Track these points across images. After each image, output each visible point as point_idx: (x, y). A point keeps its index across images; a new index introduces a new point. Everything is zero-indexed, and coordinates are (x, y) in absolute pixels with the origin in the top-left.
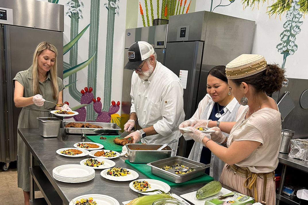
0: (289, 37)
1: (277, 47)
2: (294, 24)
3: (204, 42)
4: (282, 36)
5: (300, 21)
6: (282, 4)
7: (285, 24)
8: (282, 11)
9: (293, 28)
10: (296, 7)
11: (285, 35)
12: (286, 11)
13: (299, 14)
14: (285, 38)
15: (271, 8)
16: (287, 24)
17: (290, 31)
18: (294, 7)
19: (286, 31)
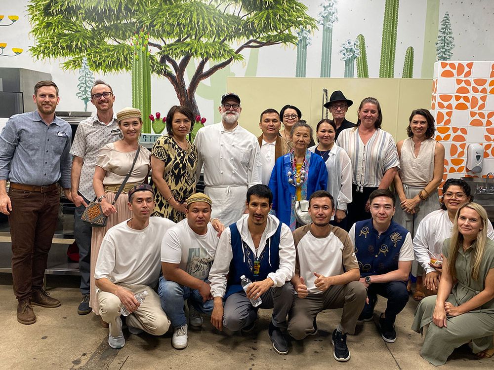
0: (85, 88)
1: (77, 95)
2: (87, 79)
3: (22, 93)
4: (79, 87)
5: (92, 77)
6: (73, 63)
7: (79, 78)
8: (75, 69)
9: (88, 82)
10: (86, 67)
11: (81, 86)
12: (78, 69)
13: (90, 72)
14: (83, 89)
15: (64, 65)
16: (81, 78)
17: (86, 83)
18: (85, 67)
19: (82, 83)
